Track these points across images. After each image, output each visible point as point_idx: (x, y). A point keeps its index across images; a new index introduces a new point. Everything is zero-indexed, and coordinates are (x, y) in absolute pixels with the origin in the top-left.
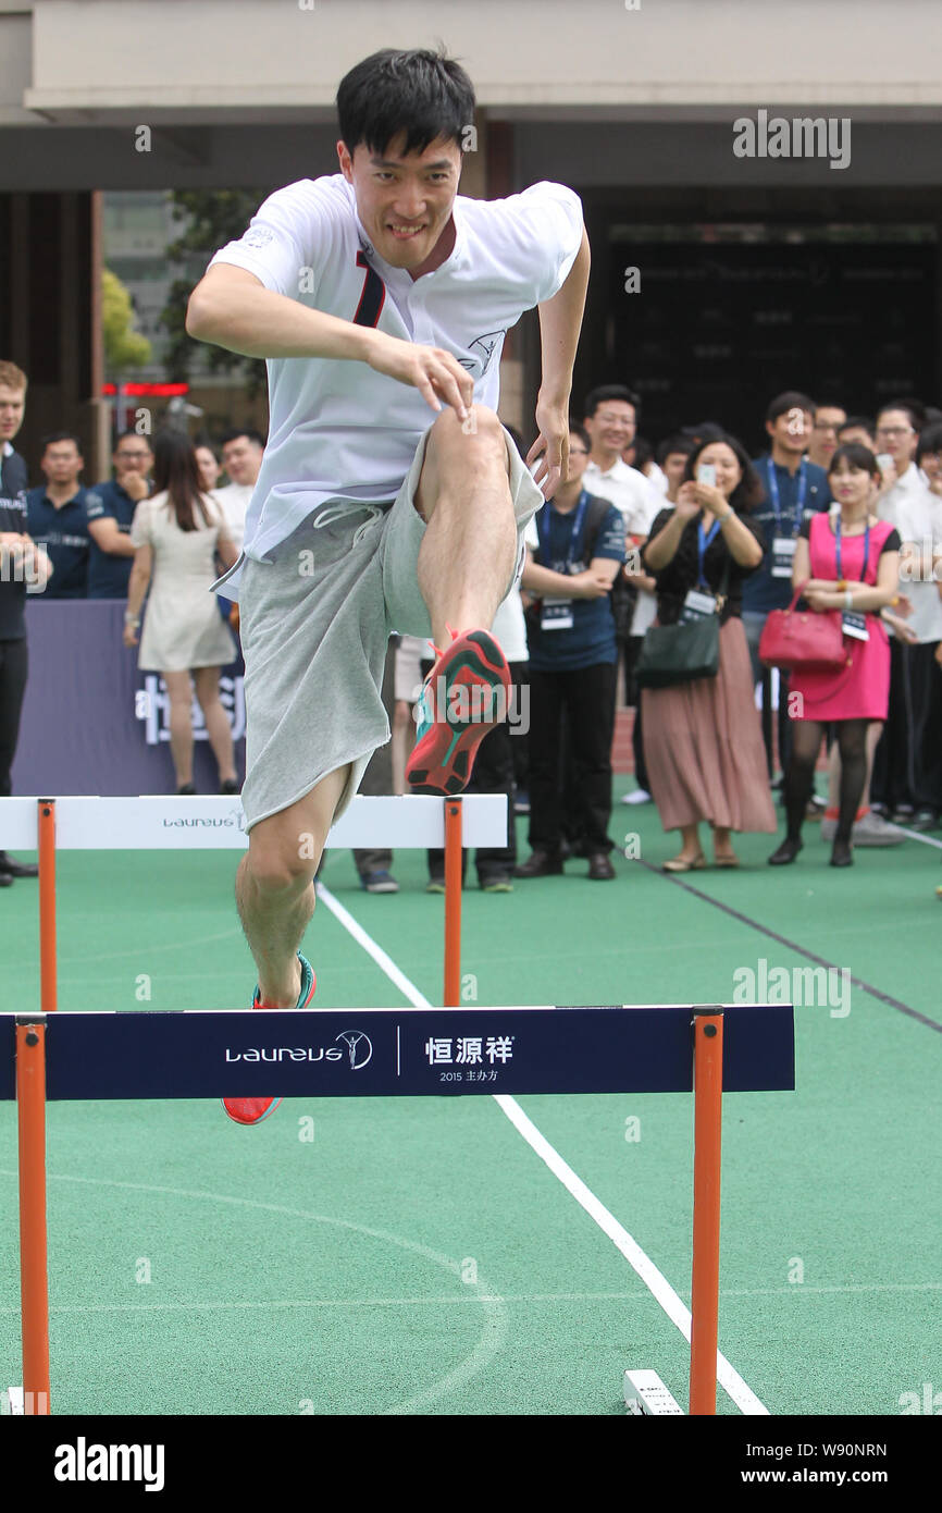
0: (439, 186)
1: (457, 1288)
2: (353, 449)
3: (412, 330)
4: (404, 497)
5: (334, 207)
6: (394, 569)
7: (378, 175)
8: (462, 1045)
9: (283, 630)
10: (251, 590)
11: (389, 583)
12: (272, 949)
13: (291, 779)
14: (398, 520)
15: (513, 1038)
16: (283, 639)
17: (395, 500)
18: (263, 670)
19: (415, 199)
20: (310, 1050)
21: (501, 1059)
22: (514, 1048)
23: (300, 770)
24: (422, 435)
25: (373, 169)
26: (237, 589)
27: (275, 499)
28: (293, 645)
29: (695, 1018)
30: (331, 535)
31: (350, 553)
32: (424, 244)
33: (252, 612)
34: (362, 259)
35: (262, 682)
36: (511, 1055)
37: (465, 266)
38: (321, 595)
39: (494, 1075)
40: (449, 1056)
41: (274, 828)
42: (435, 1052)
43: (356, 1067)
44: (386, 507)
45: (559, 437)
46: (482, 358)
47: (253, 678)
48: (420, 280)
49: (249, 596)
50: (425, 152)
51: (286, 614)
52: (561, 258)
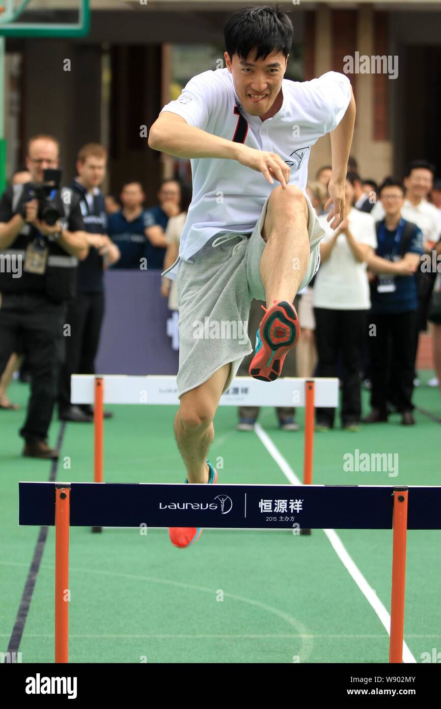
0: (274, 75)
1: (290, 630)
2: (232, 206)
3: (261, 147)
4: (256, 231)
5: (224, 84)
6: (252, 266)
7: (244, 69)
8: (277, 503)
9: (197, 297)
10: (182, 277)
11: (250, 274)
12: (192, 458)
13: (201, 372)
14: (254, 242)
15: (303, 500)
16: (198, 301)
17: (252, 232)
18: (188, 317)
19: (262, 81)
20: (202, 504)
21: (296, 510)
22: (303, 505)
23: (205, 367)
24: (266, 199)
25: (240, 66)
26: (176, 275)
27: (193, 231)
28: (202, 305)
29: (394, 492)
30: (222, 249)
31: (231, 259)
32: (266, 104)
33: (183, 287)
34: (237, 110)
35: (187, 322)
36: (301, 509)
37: (288, 114)
38: (216, 280)
39: (293, 518)
40: (270, 508)
41: (191, 395)
42: (263, 506)
43: (224, 513)
44: (249, 235)
45: (339, 199)
46: (297, 160)
47: (183, 321)
48: (265, 121)
49: (182, 280)
50: (266, 59)
51: (199, 289)
52: (337, 110)
